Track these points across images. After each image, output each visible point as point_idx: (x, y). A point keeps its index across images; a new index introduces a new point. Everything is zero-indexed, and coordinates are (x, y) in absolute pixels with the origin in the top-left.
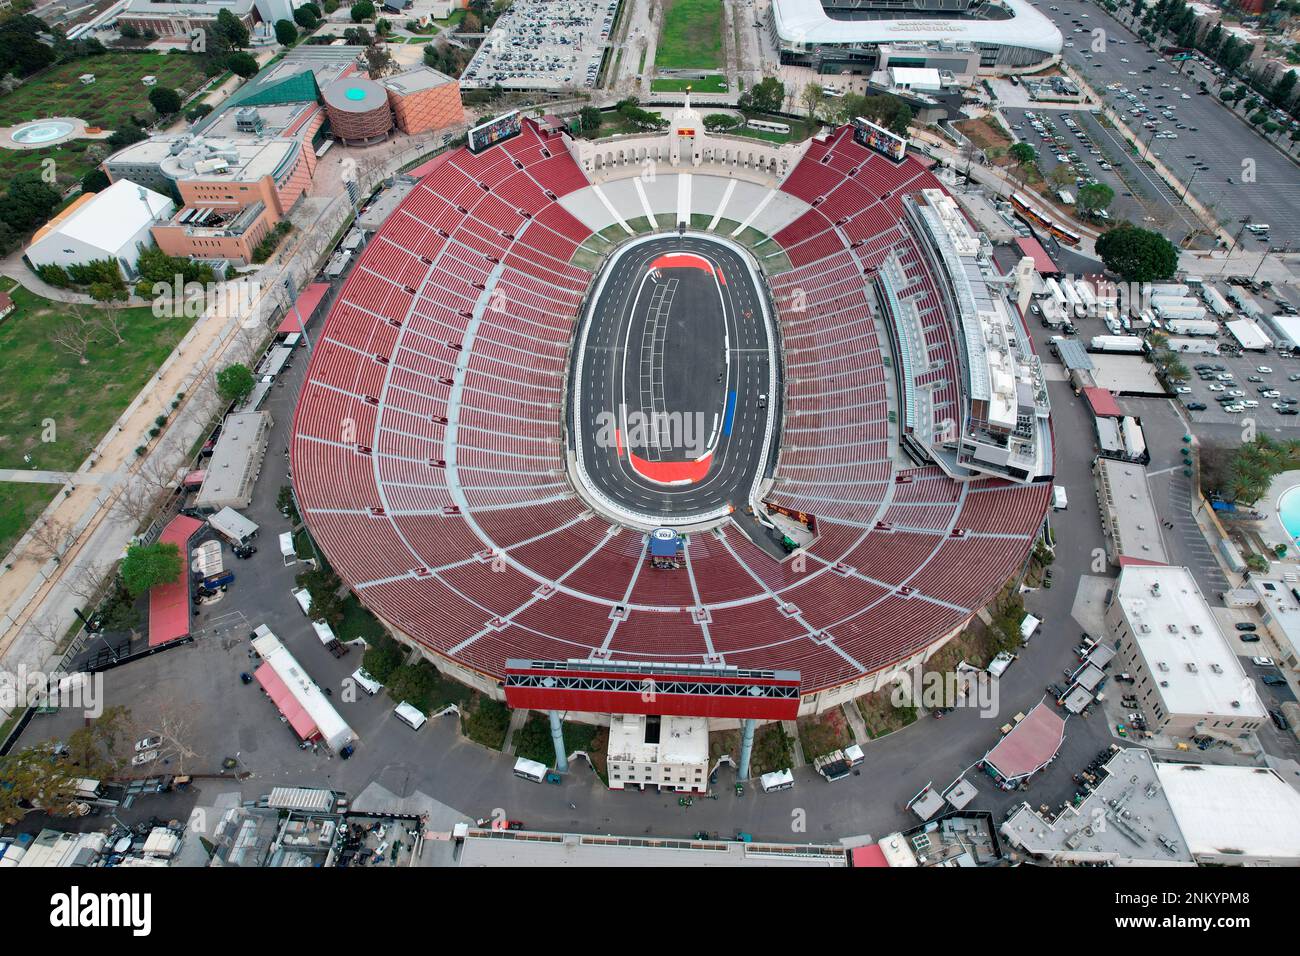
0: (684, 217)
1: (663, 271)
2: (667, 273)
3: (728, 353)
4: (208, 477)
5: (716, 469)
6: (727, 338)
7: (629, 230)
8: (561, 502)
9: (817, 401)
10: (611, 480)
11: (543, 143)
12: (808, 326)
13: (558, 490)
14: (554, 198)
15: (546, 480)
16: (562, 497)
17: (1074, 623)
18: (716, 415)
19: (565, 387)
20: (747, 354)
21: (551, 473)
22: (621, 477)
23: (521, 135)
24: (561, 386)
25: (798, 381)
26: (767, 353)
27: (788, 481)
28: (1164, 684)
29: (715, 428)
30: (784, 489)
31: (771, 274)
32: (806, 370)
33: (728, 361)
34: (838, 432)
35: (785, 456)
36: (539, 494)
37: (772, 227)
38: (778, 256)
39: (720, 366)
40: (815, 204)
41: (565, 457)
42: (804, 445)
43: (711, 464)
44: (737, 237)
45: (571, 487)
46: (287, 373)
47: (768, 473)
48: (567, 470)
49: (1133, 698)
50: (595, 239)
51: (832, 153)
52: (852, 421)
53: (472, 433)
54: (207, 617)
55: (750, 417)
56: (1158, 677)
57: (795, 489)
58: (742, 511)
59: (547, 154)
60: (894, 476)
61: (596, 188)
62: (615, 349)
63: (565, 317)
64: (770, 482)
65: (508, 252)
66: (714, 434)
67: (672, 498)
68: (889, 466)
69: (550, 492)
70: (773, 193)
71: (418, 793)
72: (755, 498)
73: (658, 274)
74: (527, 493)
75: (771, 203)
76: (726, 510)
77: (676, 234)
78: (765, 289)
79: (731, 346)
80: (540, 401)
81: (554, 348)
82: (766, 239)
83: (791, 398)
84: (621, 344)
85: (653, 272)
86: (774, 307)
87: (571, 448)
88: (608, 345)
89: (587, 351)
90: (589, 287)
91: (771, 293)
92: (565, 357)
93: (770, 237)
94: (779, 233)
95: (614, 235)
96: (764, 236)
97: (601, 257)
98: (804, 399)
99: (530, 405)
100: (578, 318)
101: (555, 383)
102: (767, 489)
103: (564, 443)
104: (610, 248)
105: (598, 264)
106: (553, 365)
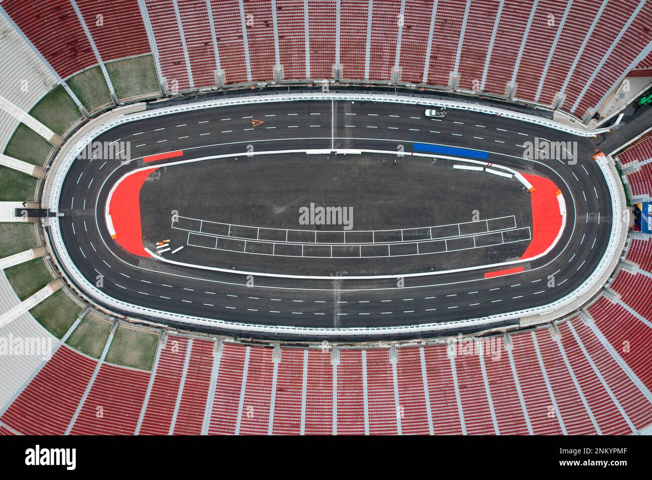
0: (7, 211)
1: (153, 238)
2: (156, 231)
3: (340, 151)
6: (309, 152)
7: (47, 292)
8: (598, 324)
9: (437, 49)
10: (560, 277)
12: (286, 47)
13: (580, 328)
15: (569, 341)
16: (590, 322)
18: (456, 167)
19: (412, 343)
20: (340, 128)
21: (557, 338)
24: (416, 349)
25: (397, 69)
26: (340, 102)
27: (561, 96)
29: (481, 169)
30: (571, 99)
31: (156, 86)
33: (358, 151)
34: (501, 32)
35: (519, 95)
36: (594, 347)
37: (38, 74)
38: (113, 75)
39: (366, 162)
42: (511, 73)
43: (534, 174)
44: (58, 131)
45: (573, 315)
47: (549, 115)
48: (552, 322)
50: (81, 341)
52: (490, 13)
55: (459, 129)
57: (574, 90)
58: (602, 144)
62: (337, 291)
63: (276, 360)
64: (558, 114)
66: (487, 170)
67: (579, 214)
69: (586, 336)
72: (590, 131)
73: (163, 246)
76: (603, 162)
77: (54, 224)
78: (188, 98)
79: (326, 145)
80: (449, 367)
81: (343, 367)
82: (68, 89)
83: (425, 79)
84: (329, 284)
85: (157, 252)
86: (235, 87)
87: (516, 321)
88: (330, 300)
89: (345, 324)
90: (203, 337)
91: (203, 90)
92: (360, 350)
93: (62, 82)
94: (55, 66)
95: (61, 314)
96: (58, 90)
97: (124, 325)
98: (432, 66)
99: (460, 378)
100: (276, 344)
101: (411, 356)
102: (568, 117)
103: (509, 331)
104: (97, 316)
105: (143, 329)
106: (378, 363)
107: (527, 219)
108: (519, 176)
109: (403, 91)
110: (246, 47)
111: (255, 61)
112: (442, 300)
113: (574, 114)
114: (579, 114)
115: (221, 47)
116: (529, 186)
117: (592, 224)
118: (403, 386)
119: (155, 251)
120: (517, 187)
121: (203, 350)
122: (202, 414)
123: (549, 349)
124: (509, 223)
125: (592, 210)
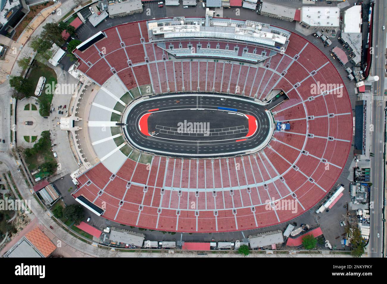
0: (114, 124)
1: (151, 131)
2: (151, 129)
3: (199, 109)
4: (274, 243)
5: (250, 113)
6: (191, 109)
7: (123, 145)
8: (266, 154)
9: (224, 83)
10: (256, 141)
11: (83, 185)
12: (185, 82)
13: (261, 155)
14: (114, 176)
15: (258, 158)
16: (264, 153)
17: (308, 36)
18: (229, 113)
19: (217, 158)
20: (199, 103)
21: (255, 157)
22: (255, 139)
23: (82, 195)
24: (218, 159)
25: (214, 88)
26: (199, 97)
27: (256, 95)
28: (332, 25)
29: (235, 114)
30: (259, 96)
31: (152, 92)
32: (208, 85)
33: (204, 109)
34: (240, 79)
35: (245, 94)
36: (264, 159)
37: (123, 89)
38: (141, 89)
39: (206, 112)
40: (114, 72)
41: (247, 155)
42: (243, 89)
43: (249, 115)
44: (127, 103)
45: (259, 152)
46: (227, 240)
47: (253, 100)
48: (254, 153)
49: (327, 30)
50: (132, 157)
51: (87, 62)
52: (237, 75)
53: (249, 181)
54: (312, 226)
55: (230, 103)
56: (330, 25)
57: (259, 93)
58: (267, 107)
59: (89, 182)
60: (265, 67)
61: (102, 160)
62: (198, 145)
63: (182, 162)
64: (256, 99)
65: (155, 187)
66: (237, 114)
67: (261, 125)
68: (260, 68)
69: (262, 157)
70: (103, 88)
71: (349, 170)
72: (264, 104)
73: (153, 133)
74: (265, 163)
75: (109, 89)
76: (267, 112)
77: (125, 127)
78: (160, 95)
79: (195, 107)
80: (227, 164)
81: (200, 164)
82: (130, 93)
83: (221, 91)
84: (196, 143)
85: (152, 135)
86: (172, 93)
87: (244, 153)
88: (196, 147)
89: (200, 153)
90: (164, 156)
91: (164, 93)
92: (204, 160)
93: (128, 91)
94: (127, 87)
95: (127, 150)
96: (128, 93)
97: (143, 154)
98: (223, 87)
99: (229, 167)
100: (182, 158)
101: (217, 161)
102: (258, 100)
103: (243, 155)
104: (136, 151)
105: (148, 154)
106: (209, 164)
107: (247, 126)
108: (245, 116)
109: (215, 94)
110: (175, 82)
111: (178, 86)
112: (225, 147)
113: (260, 99)
114: (261, 100)
115: (169, 83)
116: (248, 118)
117: (264, 128)
118: (215, 169)
119: (151, 134)
120: (245, 118)
121: (164, 160)
122: (164, 175)
123: (253, 160)
124: (243, 128)
125: (264, 124)
